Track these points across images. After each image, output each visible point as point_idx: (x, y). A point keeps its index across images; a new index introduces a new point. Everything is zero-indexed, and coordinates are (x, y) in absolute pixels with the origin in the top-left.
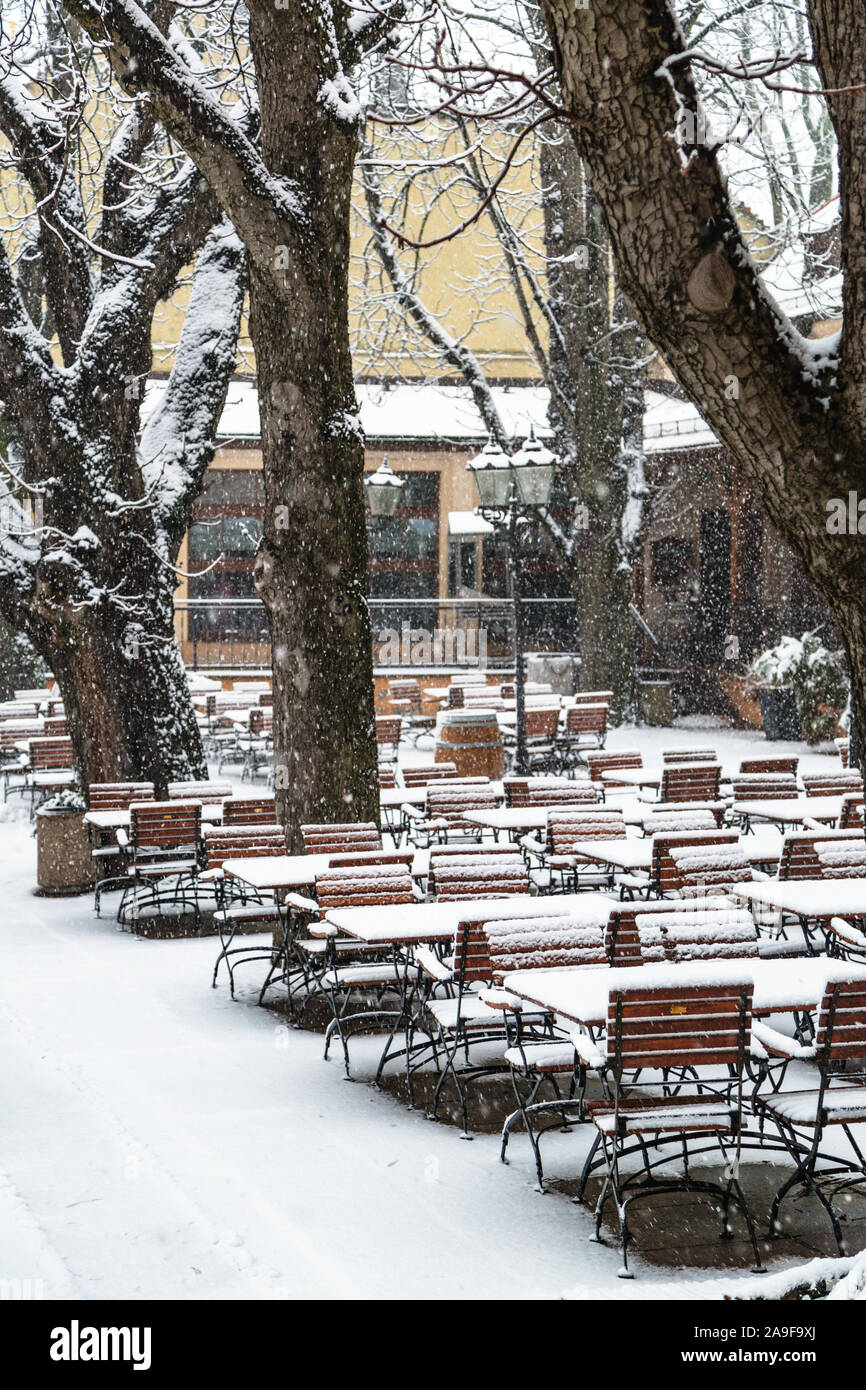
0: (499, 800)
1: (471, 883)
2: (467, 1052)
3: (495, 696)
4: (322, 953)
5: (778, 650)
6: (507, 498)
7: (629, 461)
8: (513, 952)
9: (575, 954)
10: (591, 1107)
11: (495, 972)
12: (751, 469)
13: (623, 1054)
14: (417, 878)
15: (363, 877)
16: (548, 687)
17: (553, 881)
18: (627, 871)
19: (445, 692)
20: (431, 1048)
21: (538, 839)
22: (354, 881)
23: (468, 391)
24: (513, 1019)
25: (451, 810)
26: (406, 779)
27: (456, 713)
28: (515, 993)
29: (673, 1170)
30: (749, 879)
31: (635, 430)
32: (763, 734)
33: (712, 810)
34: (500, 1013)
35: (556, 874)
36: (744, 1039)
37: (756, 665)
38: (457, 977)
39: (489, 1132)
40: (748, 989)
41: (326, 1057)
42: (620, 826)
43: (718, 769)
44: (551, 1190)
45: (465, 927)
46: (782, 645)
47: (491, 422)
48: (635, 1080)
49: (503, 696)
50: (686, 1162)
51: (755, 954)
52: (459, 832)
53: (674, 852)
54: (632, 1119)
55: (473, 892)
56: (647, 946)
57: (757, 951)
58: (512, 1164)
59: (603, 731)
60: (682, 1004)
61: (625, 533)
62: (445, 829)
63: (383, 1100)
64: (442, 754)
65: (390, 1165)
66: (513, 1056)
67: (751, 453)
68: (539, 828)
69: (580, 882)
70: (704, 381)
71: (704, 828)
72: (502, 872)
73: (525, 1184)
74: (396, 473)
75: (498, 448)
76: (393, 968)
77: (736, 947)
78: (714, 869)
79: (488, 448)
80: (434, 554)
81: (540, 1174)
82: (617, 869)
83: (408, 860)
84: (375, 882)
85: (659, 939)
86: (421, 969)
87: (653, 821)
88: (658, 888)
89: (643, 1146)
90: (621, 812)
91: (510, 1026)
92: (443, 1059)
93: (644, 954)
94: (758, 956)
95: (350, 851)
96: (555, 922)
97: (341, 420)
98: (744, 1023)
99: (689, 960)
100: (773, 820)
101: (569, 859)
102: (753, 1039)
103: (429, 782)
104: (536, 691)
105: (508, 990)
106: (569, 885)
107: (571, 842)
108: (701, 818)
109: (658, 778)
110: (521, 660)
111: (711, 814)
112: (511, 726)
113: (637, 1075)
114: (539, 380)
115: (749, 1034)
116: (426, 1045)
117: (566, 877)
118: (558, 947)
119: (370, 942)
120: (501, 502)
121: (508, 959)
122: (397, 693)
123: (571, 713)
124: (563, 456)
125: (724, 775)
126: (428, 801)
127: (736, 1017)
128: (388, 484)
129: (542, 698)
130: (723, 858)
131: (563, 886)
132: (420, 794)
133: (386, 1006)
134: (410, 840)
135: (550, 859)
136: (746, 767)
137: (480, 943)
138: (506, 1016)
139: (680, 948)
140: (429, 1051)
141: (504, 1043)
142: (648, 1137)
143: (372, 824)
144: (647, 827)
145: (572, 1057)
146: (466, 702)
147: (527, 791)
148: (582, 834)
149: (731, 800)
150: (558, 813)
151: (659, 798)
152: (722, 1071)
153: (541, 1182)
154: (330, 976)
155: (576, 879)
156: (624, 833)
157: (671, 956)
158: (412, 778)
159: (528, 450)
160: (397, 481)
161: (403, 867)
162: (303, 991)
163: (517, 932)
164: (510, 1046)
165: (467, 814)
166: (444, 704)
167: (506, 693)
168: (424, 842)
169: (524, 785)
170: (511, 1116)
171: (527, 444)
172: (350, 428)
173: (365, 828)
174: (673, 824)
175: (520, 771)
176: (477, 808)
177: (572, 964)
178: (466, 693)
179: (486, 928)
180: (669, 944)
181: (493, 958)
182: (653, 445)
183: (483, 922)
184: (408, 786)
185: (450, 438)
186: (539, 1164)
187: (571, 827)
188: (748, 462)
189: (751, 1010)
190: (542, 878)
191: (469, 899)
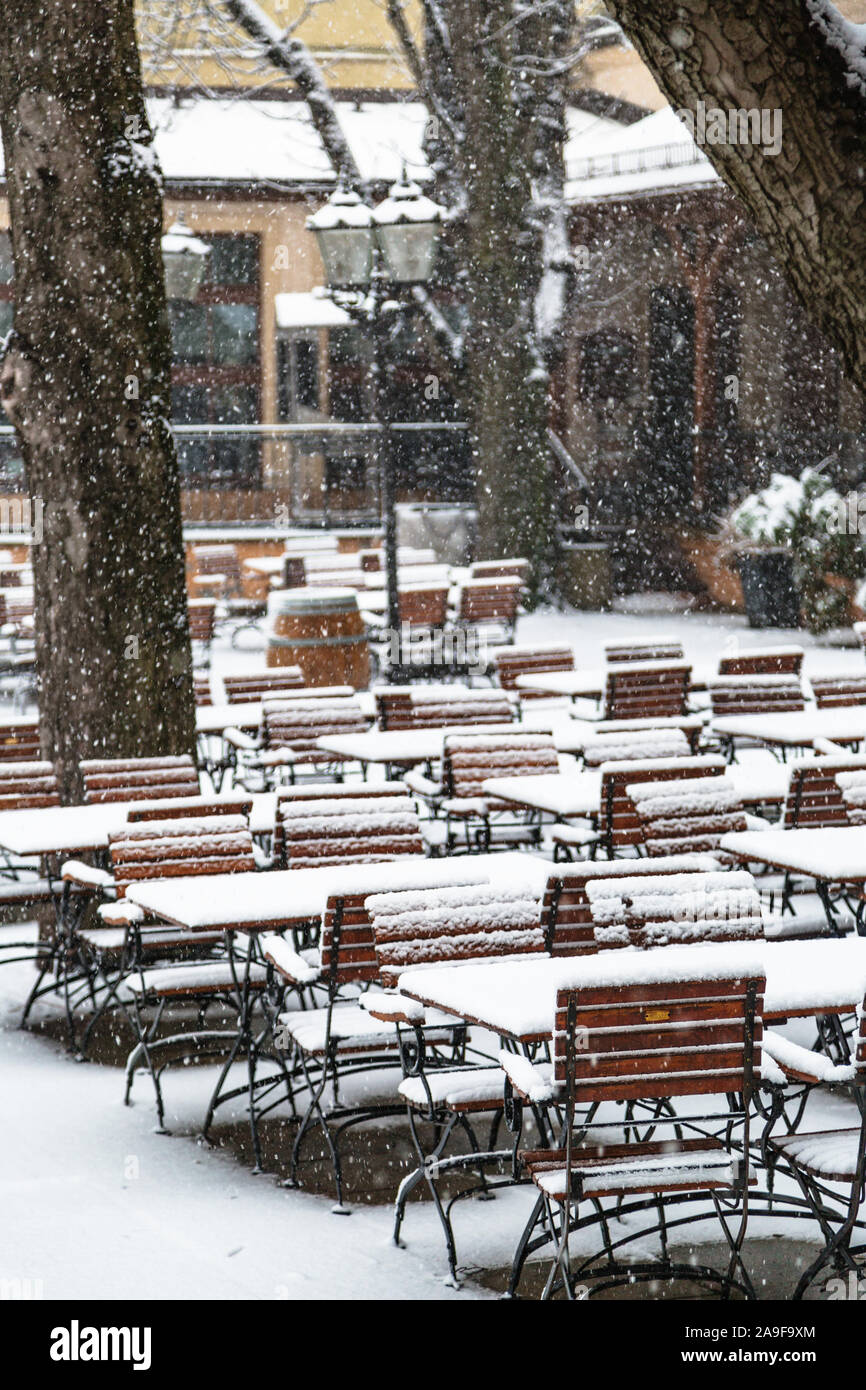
0: (370, 719)
1: (339, 841)
2: (336, 1088)
3: (351, 569)
4: (117, 948)
5: (768, 495)
6: (369, 272)
7: (545, 215)
8: (409, 938)
9: (498, 940)
10: (530, 1161)
11: (383, 968)
12: (769, 221)
13: (578, 1081)
14: (259, 835)
15: (181, 835)
16: (429, 554)
17: (452, 836)
18: (560, 819)
19: (276, 563)
20: (283, 1084)
21: (428, 775)
22: (166, 841)
23: (302, 109)
24: (411, 1037)
25: (300, 735)
26: (231, 691)
27: (297, 594)
28: (416, 997)
29: (644, 1250)
30: (743, 828)
31: (554, 169)
32: (744, 620)
33: (684, 729)
34: (391, 1027)
35: (459, 828)
36: (753, 1056)
37: (736, 516)
38: (323, 978)
39: (374, 1203)
40: (757, 983)
41: (127, 1102)
42: (551, 755)
43: (687, 671)
44: (469, 1283)
45: (336, 902)
46: (772, 488)
47: (338, 155)
48: (589, 1119)
49: (365, 569)
50: (664, 1238)
51: (759, 935)
52: (308, 769)
53: (633, 790)
54: (591, 1175)
55: (342, 853)
56: (605, 925)
57: (761, 931)
58: (411, 1249)
59: (512, 619)
60: (662, 1007)
61: (540, 324)
62: (291, 764)
63: (215, 1161)
64: (278, 654)
65: (232, 1254)
66: (412, 1090)
67: (769, 197)
68: (428, 761)
69: (493, 838)
70: (701, 90)
71: (670, 754)
72: (384, 824)
73: (430, 1276)
74: (197, 235)
75: (353, 197)
76: (227, 967)
77: (732, 925)
78: (692, 814)
79: (338, 196)
80: (254, 358)
81: (453, 1260)
82: (547, 817)
83: (244, 809)
84: (197, 841)
85: (620, 915)
86: (271, 968)
87: (597, 747)
88: (608, 844)
89: (601, 1216)
90: (550, 733)
91: (406, 1047)
92: (304, 1100)
93: (598, 938)
94: (763, 937)
95: (156, 797)
96: (469, 893)
97: (126, 151)
98: (753, 1032)
99: (663, 945)
100: (771, 743)
101: (478, 804)
102: (765, 1057)
103: (265, 695)
104: (415, 560)
105: (404, 993)
106: (478, 842)
107: (480, 780)
108: (667, 741)
109: (600, 684)
110: (392, 514)
111: (681, 735)
112: (379, 613)
113: (591, 1113)
114: (408, 92)
115: (759, 1049)
116: (276, 1080)
117: (472, 831)
118: (474, 929)
119: (196, 929)
120: (358, 277)
121: (402, 948)
122: (208, 567)
123: (466, 592)
124: (449, 207)
125: (696, 678)
126: (265, 724)
127: (739, 1025)
128: (185, 251)
129: (421, 572)
130: (704, 798)
131: (469, 844)
132: (252, 714)
133: (215, 1023)
134: (237, 782)
135: (450, 804)
136: (727, 667)
137: (361, 926)
138: (399, 1031)
139: (651, 928)
140: (281, 1089)
141: (399, 1071)
142: (609, 1203)
143: (186, 758)
144: (588, 755)
145: (502, 1088)
146: (310, 577)
147: (410, 706)
148: (495, 767)
149: (708, 715)
150: (459, 737)
151: (602, 713)
152: (718, 1103)
153: (454, 1272)
154: (133, 981)
155: (488, 833)
156: (556, 764)
157: (639, 941)
158: (237, 691)
159: (399, 199)
160: (200, 248)
161: (237, 819)
162: (87, 1005)
163: (414, 909)
164: (407, 1075)
165: (322, 742)
166: (277, 581)
167: (370, 564)
168: (259, 784)
169: (407, 697)
170: (408, 1178)
171: (396, 190)
172: (140, 164)
173: (175, 764)
174: (627, 751)
175: (391, 678)
176: (337, 733)
177: (495, 953)
178: (309, 564)
179: (369, 903)
180: (635, 923)
181: (380, 948)
182: (579, 191)
183: (364, 896)
184: (233, 702)
185: (275, 181)
186: (451, 1247)
187: (479, 757)
188: (765, 211)
189: (761, 1013)
190: (436, 833)
191: (335, 864)
